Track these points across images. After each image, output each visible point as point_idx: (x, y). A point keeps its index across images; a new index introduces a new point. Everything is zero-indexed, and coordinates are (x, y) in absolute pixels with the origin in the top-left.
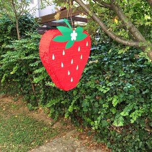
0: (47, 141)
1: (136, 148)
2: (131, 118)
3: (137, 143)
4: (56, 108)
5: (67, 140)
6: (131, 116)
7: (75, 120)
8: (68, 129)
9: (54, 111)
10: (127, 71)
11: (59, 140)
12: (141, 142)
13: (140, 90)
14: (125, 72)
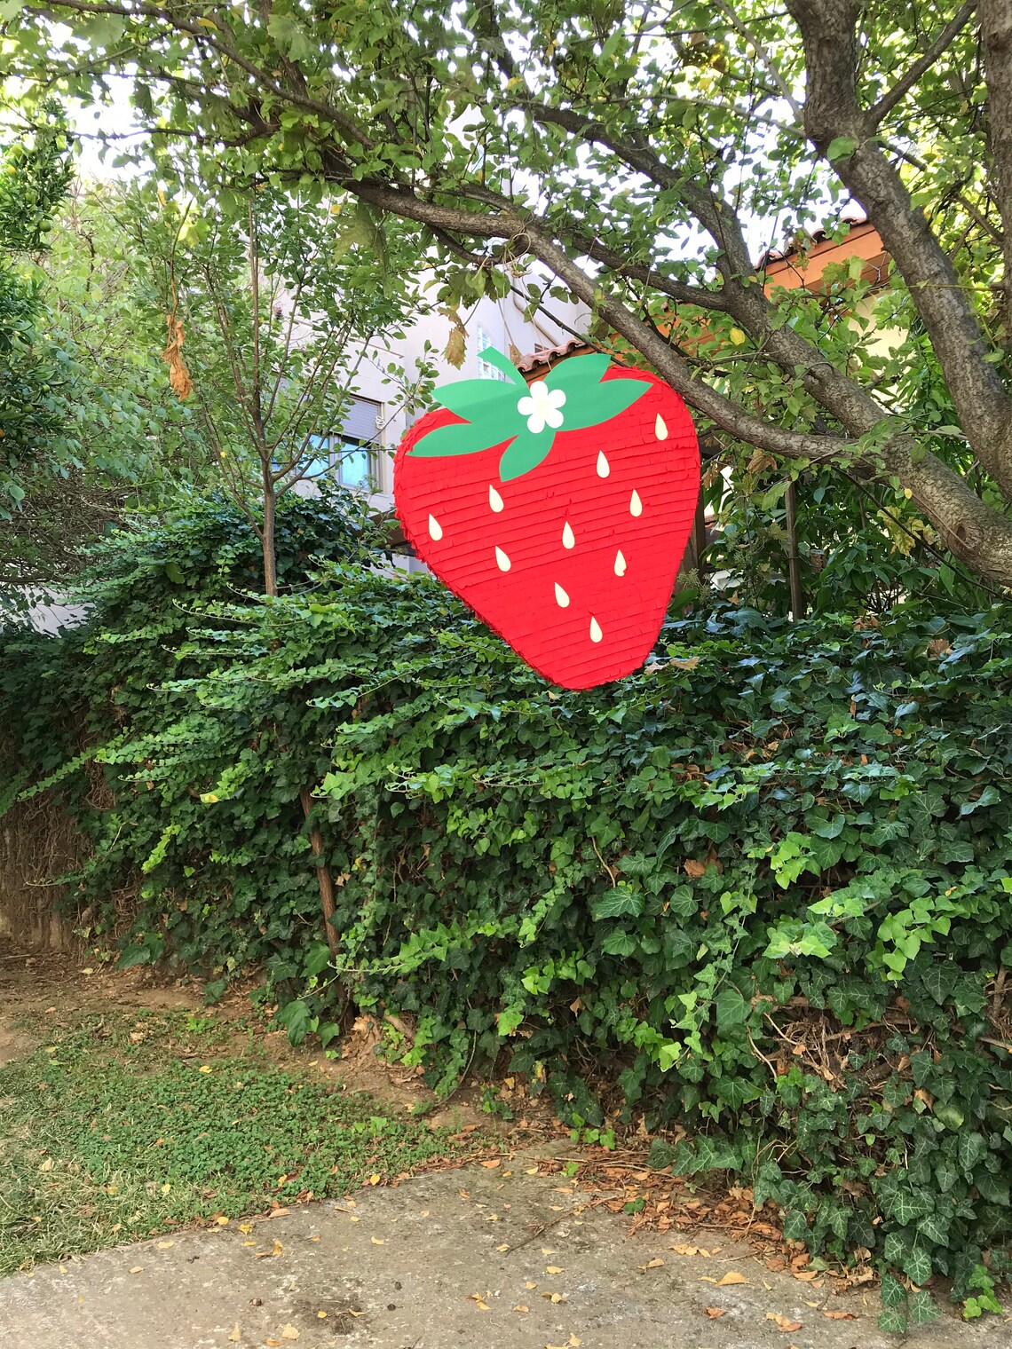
0: (375, 1179)
1: (946, 1178)
2: (890, 946)
3: (949, 1144)
4: (456, 1015)
5: (508, 1180)
6: (885, 933)
7: (571, 1085)
8: (524, 1135)
9: (440, 1032)
10: (876, 711)
11: (458, 1178)
12: (976, 1139)
13: (947, 799)
14: (866, 716)
